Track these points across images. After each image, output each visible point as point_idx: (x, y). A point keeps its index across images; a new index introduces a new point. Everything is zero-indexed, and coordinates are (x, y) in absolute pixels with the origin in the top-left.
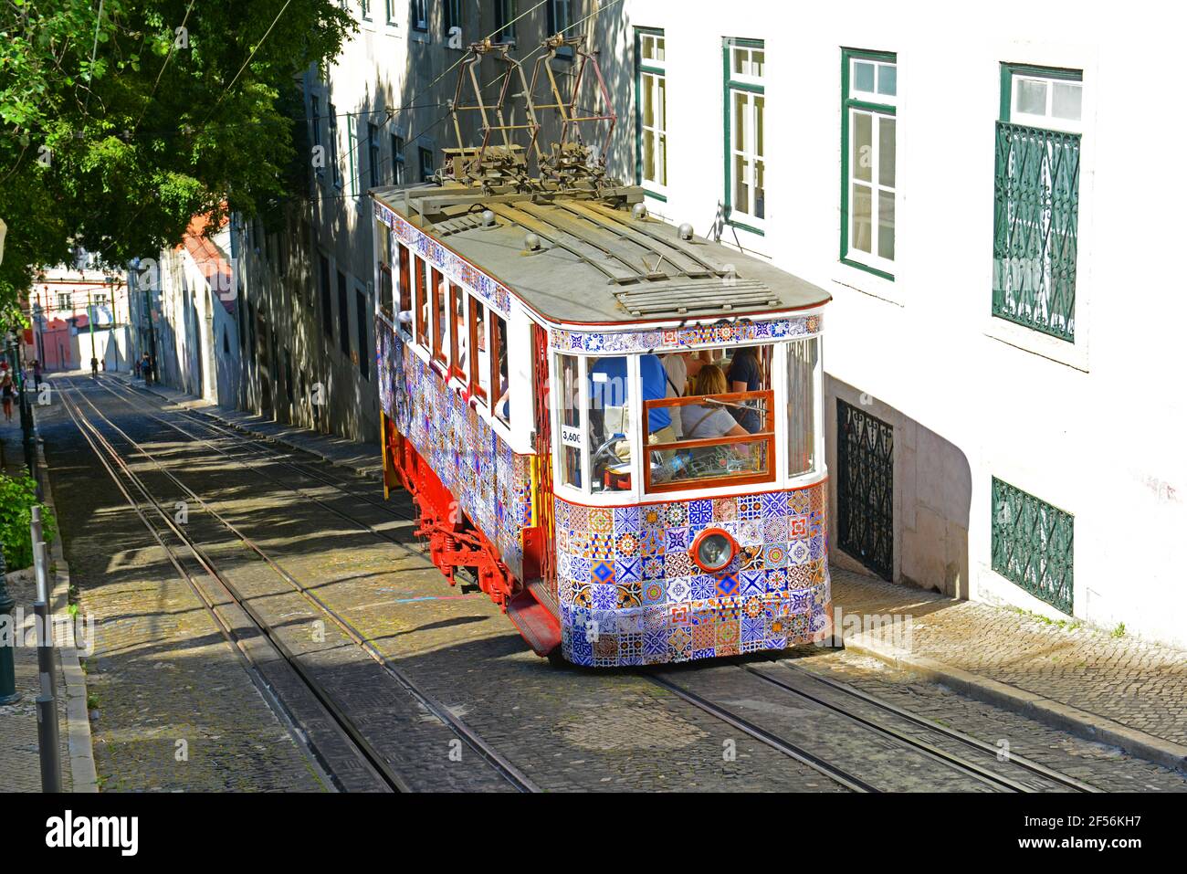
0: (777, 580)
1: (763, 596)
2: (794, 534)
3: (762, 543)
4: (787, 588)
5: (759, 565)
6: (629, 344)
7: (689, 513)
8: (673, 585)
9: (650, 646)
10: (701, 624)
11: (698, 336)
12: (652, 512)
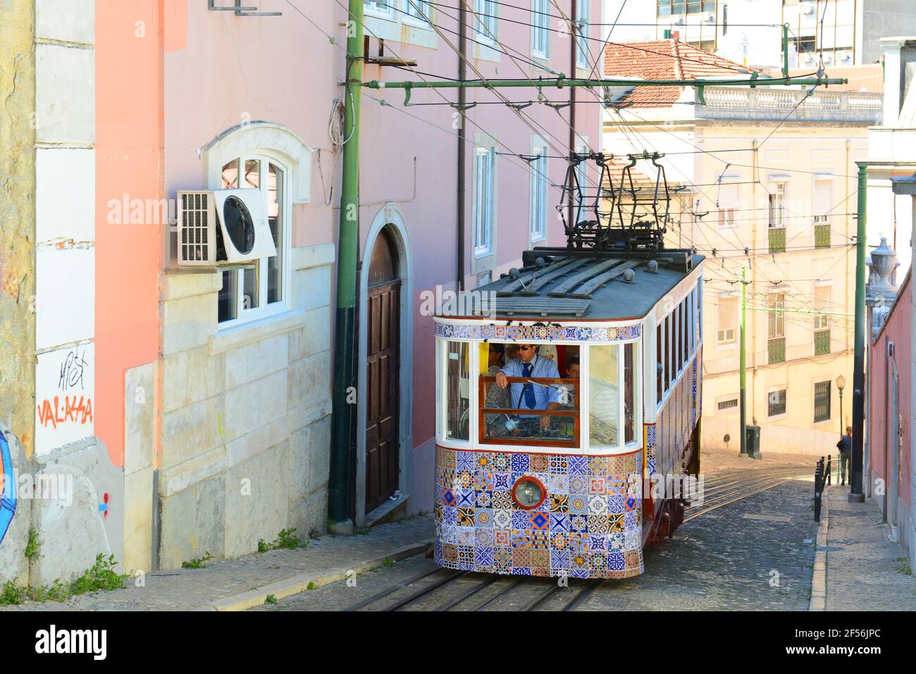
0: (579, 523)
1: (568, 534)
2: (593, 490)
3: (567, 493)
4: (586, 531)
5: (565, 510)
6: (471, 334)
7: (511, 462)
8: (498, 515)
9: (480, 558)
10: (519, 548)
11: (522, 334)
12: (483, 458)
